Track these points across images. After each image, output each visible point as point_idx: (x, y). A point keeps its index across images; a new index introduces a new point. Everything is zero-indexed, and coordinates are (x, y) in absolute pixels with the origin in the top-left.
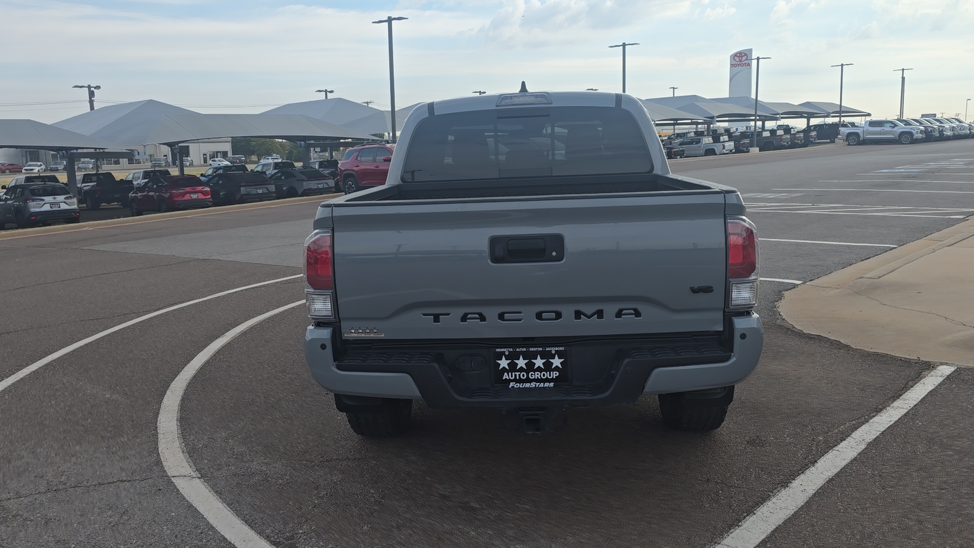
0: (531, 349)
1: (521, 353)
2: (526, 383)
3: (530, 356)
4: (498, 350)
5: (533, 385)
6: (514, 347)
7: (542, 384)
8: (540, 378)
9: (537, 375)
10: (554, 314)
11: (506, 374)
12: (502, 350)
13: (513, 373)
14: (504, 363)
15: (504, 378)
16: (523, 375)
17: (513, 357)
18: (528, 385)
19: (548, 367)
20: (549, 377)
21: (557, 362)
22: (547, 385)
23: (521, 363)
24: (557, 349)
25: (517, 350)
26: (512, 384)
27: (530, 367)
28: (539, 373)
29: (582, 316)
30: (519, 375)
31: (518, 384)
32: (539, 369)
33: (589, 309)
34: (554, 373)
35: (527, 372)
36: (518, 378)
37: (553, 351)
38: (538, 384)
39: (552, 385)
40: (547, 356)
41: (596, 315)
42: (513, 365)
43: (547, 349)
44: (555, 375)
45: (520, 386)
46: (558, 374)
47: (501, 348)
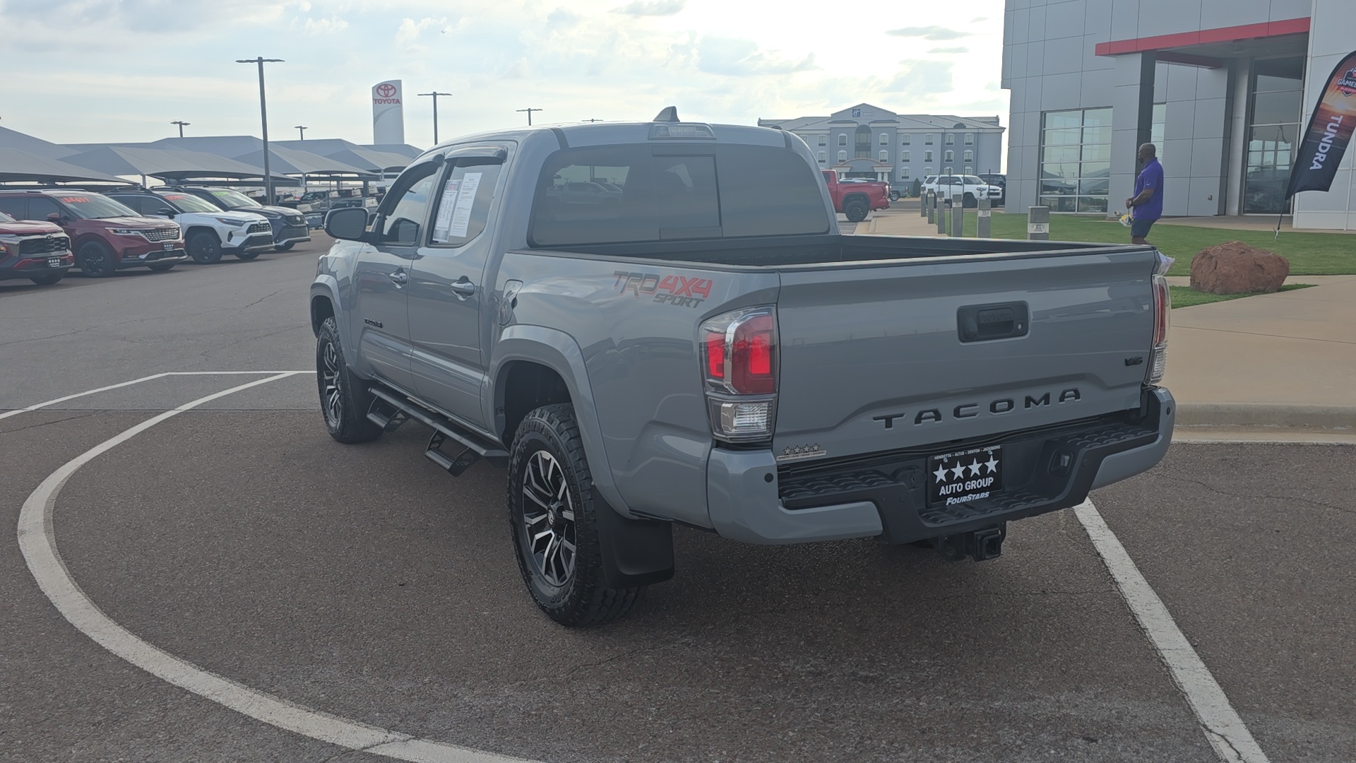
0: (968, 453)
1: (959, 458)
2: (963, 496)
3: (966, 461)
4: (936, 458)
5: (969, 497)
6: (953, 452)
7: (978, 495)
8: (975, 488)
9: (972, 485)
10: (1007, 403)
11: (943, 488)
12: (941, 457)
13: (950, 486)
14: (941, 474)
15: (940, 494)
16: (959, 487)
17: (950, 465)
18: (964, 499)
19: (983, 469)
20: (984, 485)
21: (992, 465)
22: (983, 495)
23: (958, 471)
24: (992, 448)
25: (955, 455)
26: (949, 500)
27: (967, 475)
28: (975, 481)
29: (1032, 403)
30: (956, 487)
31: (955, 499)
32: (976, 477)
33: (1037, 394)
34: (989, 479)
35: (964, 481)
36: (955, 491)
37: (989, 451)
38: (974, 496)
39: (987, 494)
40: (983, 458)
41: (1043, 401)
42: (950, 475)
43: (985, 449)
44: (990, 482)
45: (957, 501)
46: (993, 480)
47: (940, 454)
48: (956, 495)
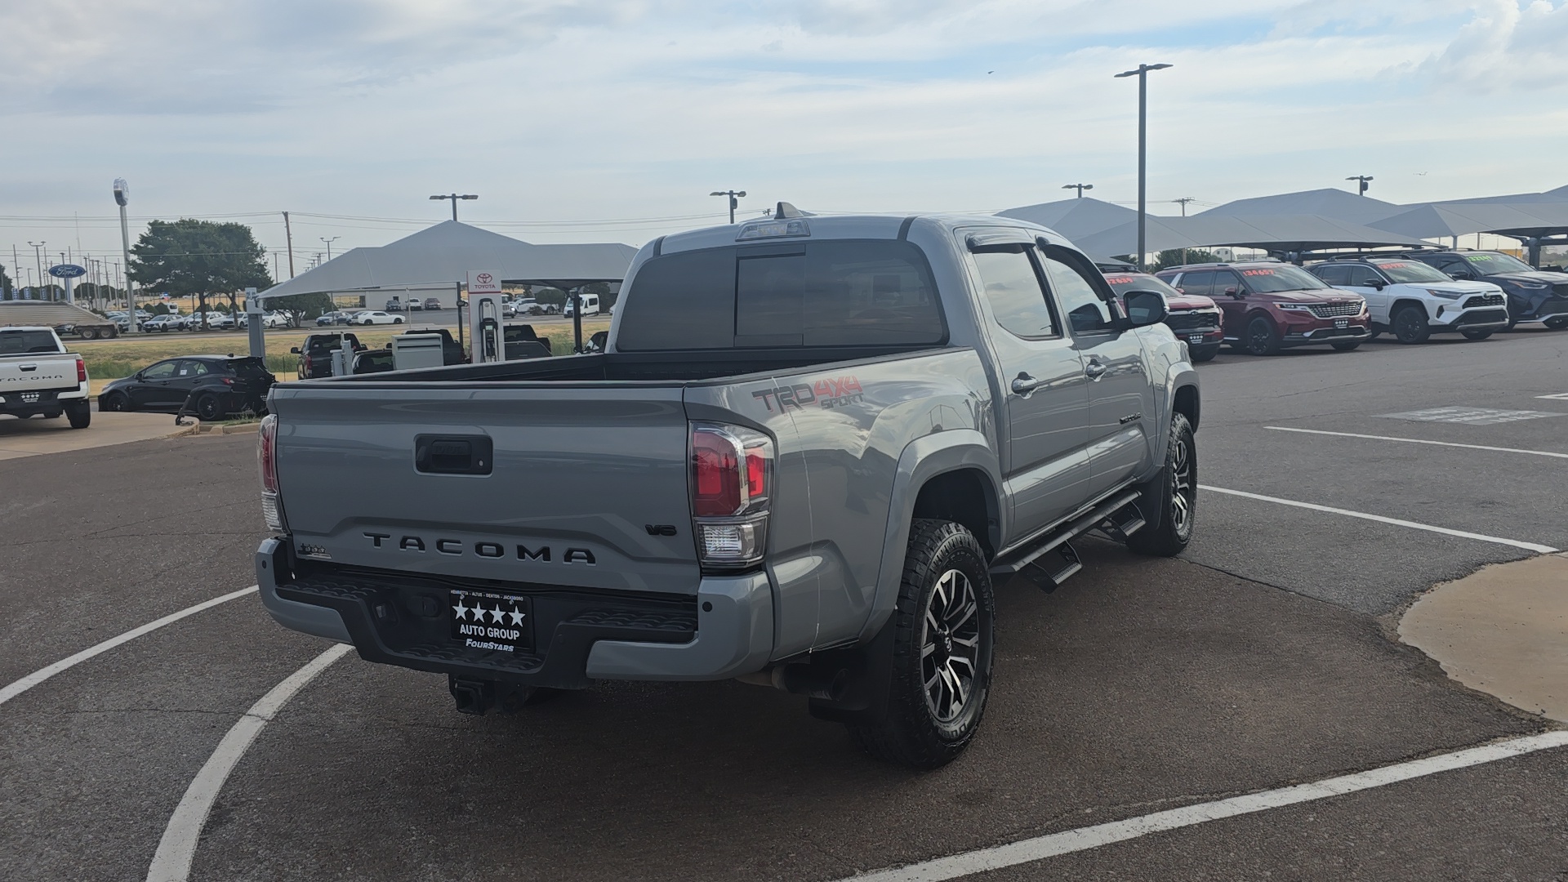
0: (488, 595)
1: (479, 599)
2: (484, 642)
3: (488, 605)
4: (453, 592)
5: (491, 645)
6: (470, 590)
7: (501, 646)
8: (498, 637)
9: (495, 633)
10: (494, 548)
11: (463, 626)
12: (458, 592)
13: (471, 627)
14: (460, 611)
15: (460, 632)
16: (481, 631)
17: (469, 603)
18: (485, 645)
19: (507, 623)
20: (508, 637)
21: (517, 617)
22: (506, 648)
23: (479, 613)
24: (515, 598)
25: (473, 594)
26: (469, 641)
27: (488, 620)
28: (498, 630)
29: (526, 554)
30: (477, 630)
31: (475, 642)
32: (497, 625)
33: (533, 545)
34: (515, 632)
35: (486, 627)
36: (475, 634)
37: (512, 599)
38: (496, 645)
39: (511, 648)
40: (507, 608)
41: (541, 555)
42: (470, 614)
43: (506, 597)
44: (515, 636)
45: (475, 644)
46: (518, 635)
47: (457, 589)
48: (473, 637)
